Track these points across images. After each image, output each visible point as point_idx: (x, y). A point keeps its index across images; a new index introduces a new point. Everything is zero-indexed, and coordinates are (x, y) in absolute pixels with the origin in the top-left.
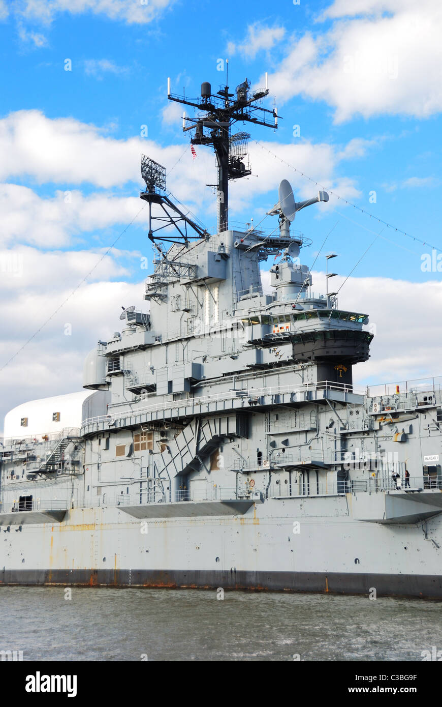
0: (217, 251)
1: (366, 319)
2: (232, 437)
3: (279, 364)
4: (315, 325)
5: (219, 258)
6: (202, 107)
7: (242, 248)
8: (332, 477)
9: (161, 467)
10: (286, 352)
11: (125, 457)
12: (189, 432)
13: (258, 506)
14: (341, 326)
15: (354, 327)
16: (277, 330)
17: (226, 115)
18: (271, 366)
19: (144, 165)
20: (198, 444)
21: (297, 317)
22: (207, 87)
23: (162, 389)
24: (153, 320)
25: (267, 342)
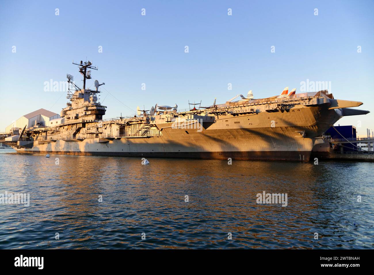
0: (81, 93)
1: (106, 107)
2: (82, 128)
3: (89, 115)
4: (95, 108)
5: (81, 94)
6: (80, 65)
7: (86, 92)
8: (95, 135)
9: (71, 133)
10: (89, 112)
11: (66, 131)
12: (75, 126)
13: (84, 140)
14: (99, 108)
15: (103, 109)
16: (89, 108)
17: (85, 68)
18: (88, 115)
19: (68, 76)
20: (76, 129)
21: (92, 106)
22: (82, 62)
23: (71, 118)
24: (72, 105)
25: (87, 110)
